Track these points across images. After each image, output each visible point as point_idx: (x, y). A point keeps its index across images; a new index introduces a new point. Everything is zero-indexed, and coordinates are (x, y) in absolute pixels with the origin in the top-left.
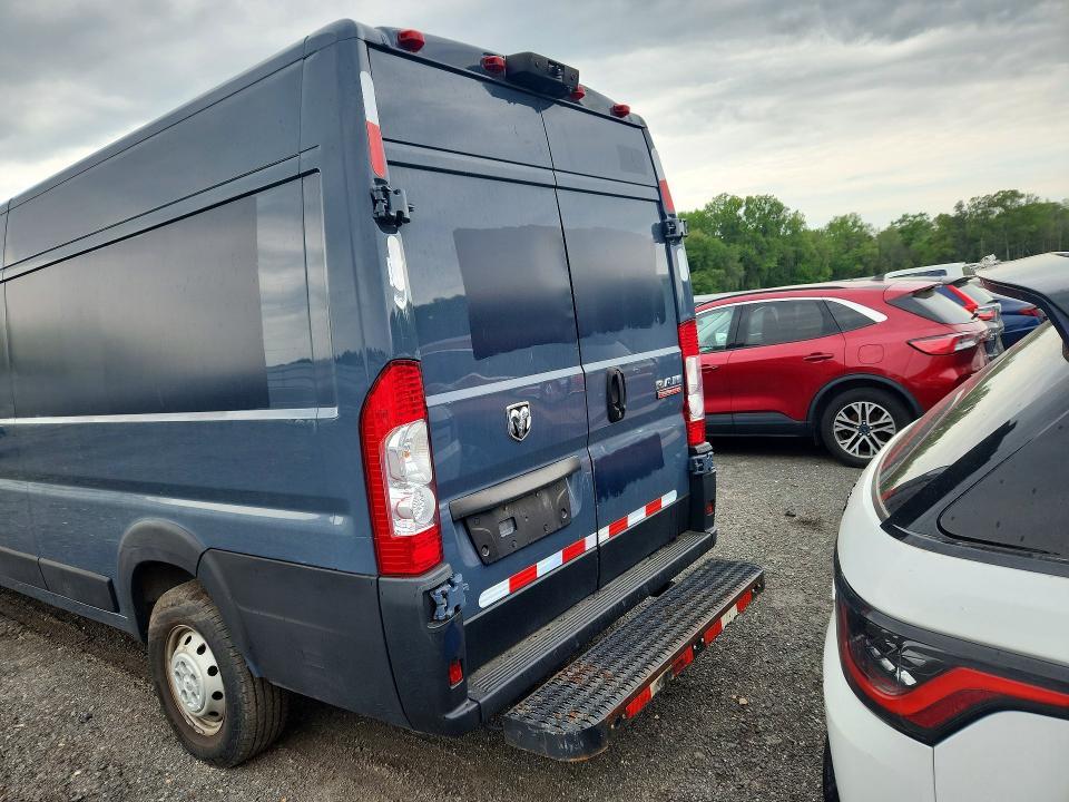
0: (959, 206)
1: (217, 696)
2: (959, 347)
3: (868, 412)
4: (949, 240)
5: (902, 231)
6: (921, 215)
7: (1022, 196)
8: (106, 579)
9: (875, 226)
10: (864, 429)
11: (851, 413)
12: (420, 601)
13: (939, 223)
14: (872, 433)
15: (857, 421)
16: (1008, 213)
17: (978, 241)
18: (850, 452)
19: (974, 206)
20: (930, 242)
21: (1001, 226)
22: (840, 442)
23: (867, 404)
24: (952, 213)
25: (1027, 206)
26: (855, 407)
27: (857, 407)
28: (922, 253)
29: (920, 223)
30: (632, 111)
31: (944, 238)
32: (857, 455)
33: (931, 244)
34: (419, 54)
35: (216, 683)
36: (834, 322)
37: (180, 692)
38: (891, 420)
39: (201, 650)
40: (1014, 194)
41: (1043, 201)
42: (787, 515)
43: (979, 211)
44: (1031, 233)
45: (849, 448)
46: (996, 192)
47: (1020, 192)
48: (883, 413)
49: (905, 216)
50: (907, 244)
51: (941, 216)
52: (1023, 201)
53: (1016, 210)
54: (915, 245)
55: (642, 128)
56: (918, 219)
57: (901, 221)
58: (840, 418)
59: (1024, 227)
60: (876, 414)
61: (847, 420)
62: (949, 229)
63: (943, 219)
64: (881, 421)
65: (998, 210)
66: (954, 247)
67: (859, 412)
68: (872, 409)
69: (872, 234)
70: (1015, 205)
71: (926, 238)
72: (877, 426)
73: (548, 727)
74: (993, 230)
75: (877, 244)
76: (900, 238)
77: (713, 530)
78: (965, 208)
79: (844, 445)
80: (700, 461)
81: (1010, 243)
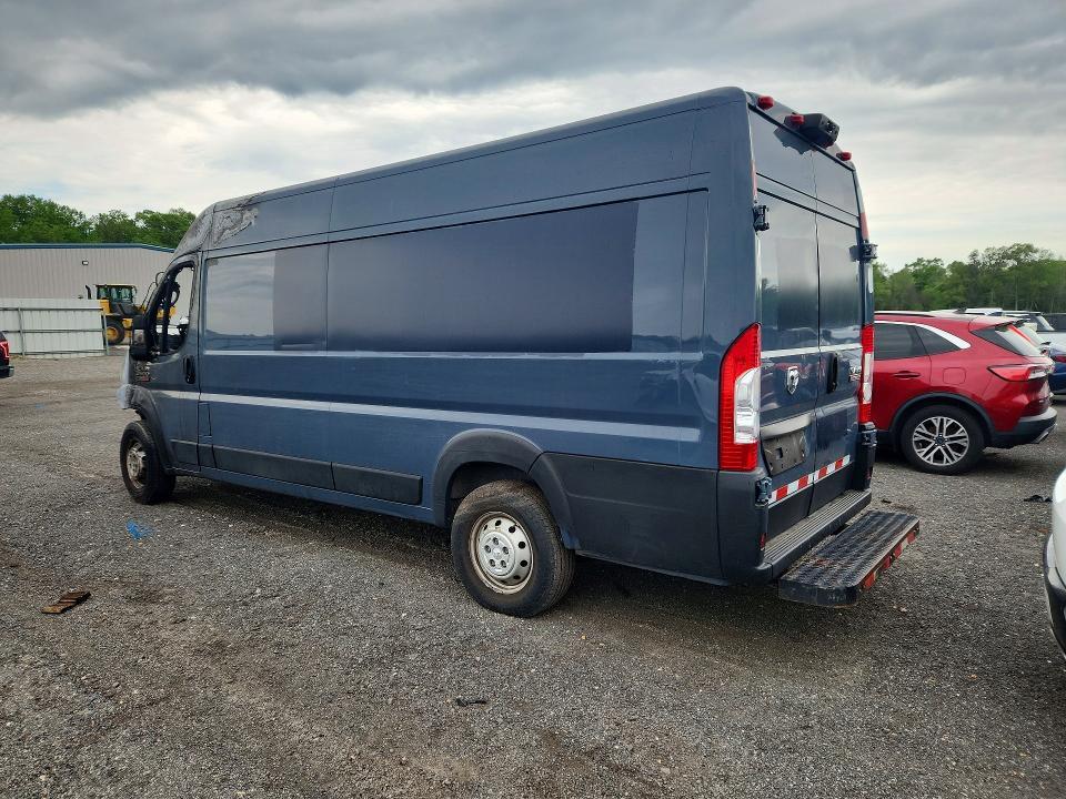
0: (974, 255)
1: (524, 563)
2: (1032, 376)
3: (946, 426)
4: (961, 288)
5: (915, 275)
6: (936, 260)
7: (1036, 251)
8: (419, 478)
9: (889, 267)
10: (940, 441)
11: (930, 426)
12: (753, 487)
13: (952, 271)
14: (946, 444)
15: (934, 433)
16: (1021, 266)
17: (989, 291)
18: (925, 459)
19: (990, 258)
20: (941, 289)
21: (1013, 278)
22: (917, 451)
23: (945, 418)
24: (966, 261)
25: (1040, 261)
26: (934, 421)
27: (936, 421)
28: (933, 299)
29: (934, 268)
30: (852, 160)
31: (957, 285)
32: (931, 462)
33: (942, 291)
34: (766, 112)
35: (526, 554)
36: (922, 346)
37: (487, 561)
38: (966, 434)
39: (512, 530)
40: (1029, 248)
41: (1056, 258)
42: (884, 501)
43: (993, 262)
44: (1041, 289)
45: (925, 456)
46: (1011, 245)
47: (1035, 246)
48: (959, 428)
49: (920, 260)
50: (919, 288)
51: (955, 262)
52: (1036, 257)
53: (1029, 264)
54: (928, 290)
55: (852, 170)
56: (932, 264)
57: (915, 265)
58: (919, 430)
59: (1036, 282)
60: (953, 428)
61: (925, 431)
62: (962, 277)
63: (956, 266)
64: (957, 435)
65: (1011, 263)
66: (965, 295)
67: (938, 426)
68: (950, 423)
69: (886, 275)
70: (1029, 259)
71: (938, 284)
72: (952, 439)
73: (819, 584)
74: (1004, 282)
75: (890, 286)
76: (913, 281)
77: (869, 490)
78: (979, 258)
79: (920, 453)
80: (867, 435)
81: (1020, 297)
